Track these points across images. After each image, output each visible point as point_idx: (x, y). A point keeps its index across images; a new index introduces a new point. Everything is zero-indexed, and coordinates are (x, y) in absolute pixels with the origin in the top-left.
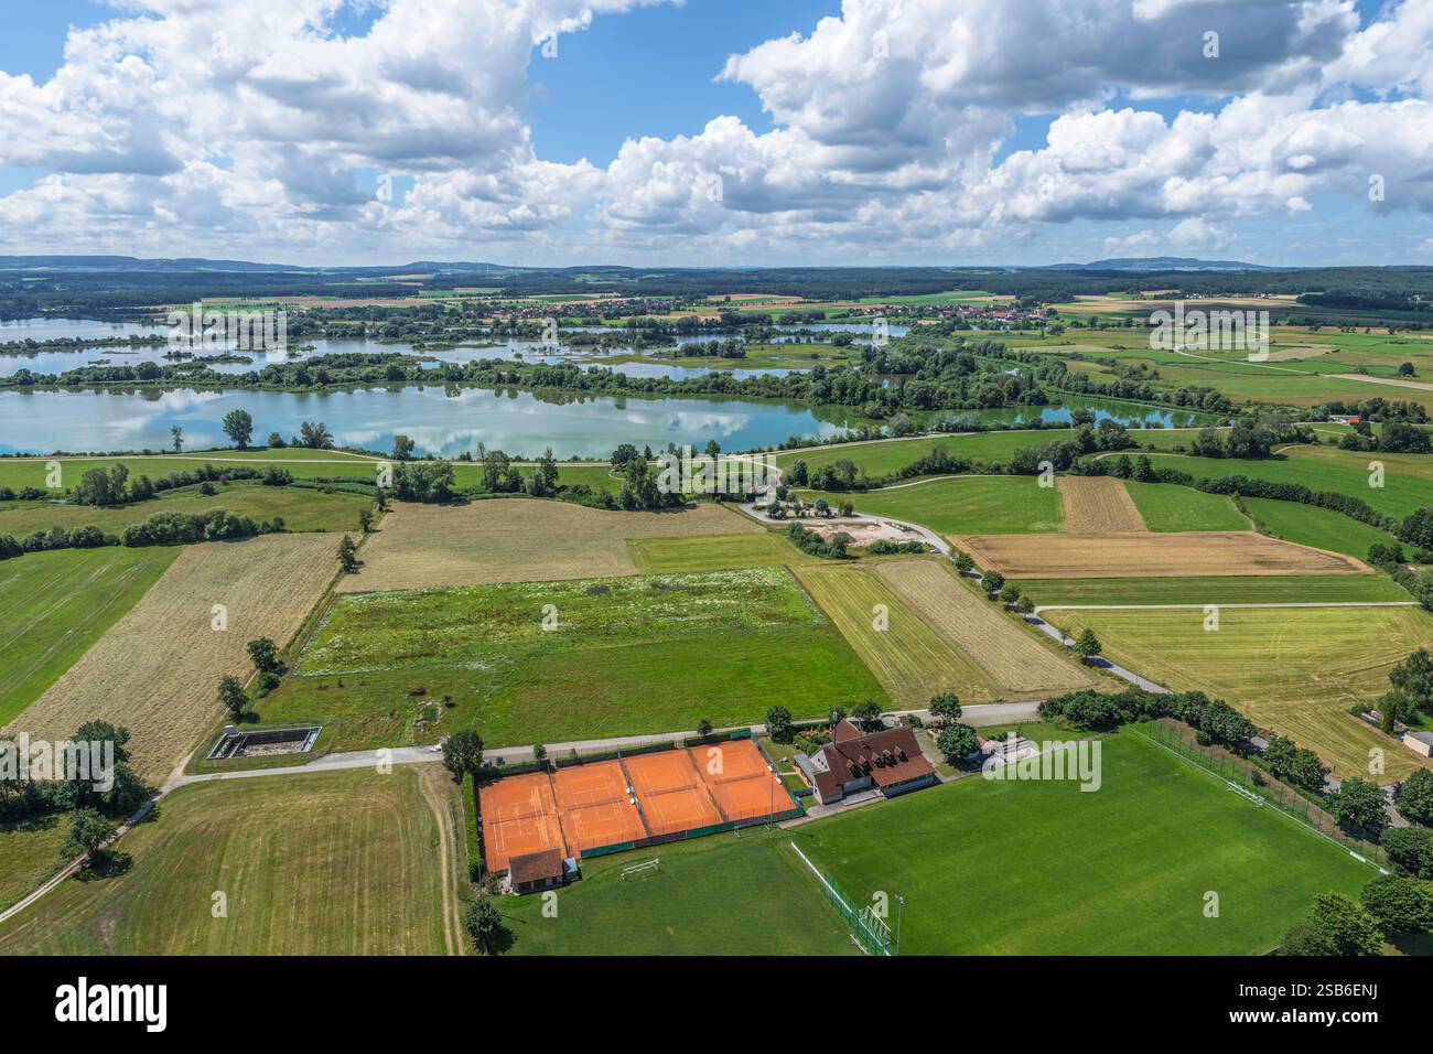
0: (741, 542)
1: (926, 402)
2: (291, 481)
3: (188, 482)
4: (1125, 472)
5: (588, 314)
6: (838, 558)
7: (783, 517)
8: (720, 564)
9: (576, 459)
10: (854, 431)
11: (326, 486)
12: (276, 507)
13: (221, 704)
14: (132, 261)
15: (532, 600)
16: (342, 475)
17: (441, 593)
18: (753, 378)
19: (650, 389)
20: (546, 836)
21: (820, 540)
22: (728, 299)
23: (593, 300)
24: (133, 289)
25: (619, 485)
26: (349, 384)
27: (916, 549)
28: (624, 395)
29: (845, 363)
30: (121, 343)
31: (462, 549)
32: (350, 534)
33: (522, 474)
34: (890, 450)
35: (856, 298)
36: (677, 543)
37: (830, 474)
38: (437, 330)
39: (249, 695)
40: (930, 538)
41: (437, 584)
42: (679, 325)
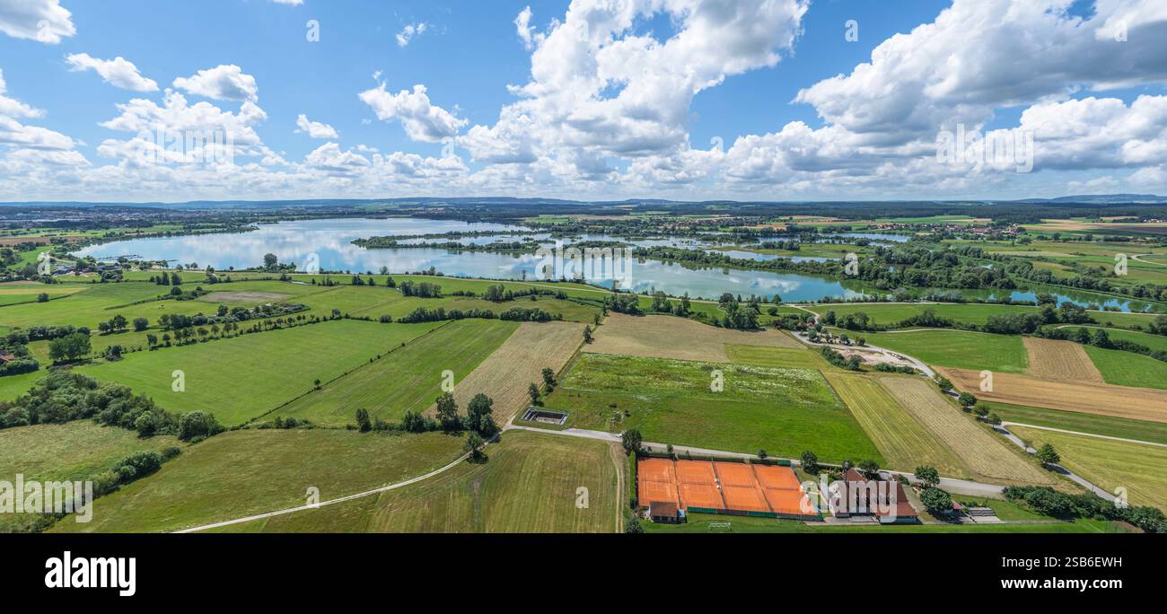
0: (791, 353)
1: (920, 282)
2: (567, 297)
3: (526, 294)
4: (1084, 339)
5: (712, 225)
6: (853, 370)
7: (818, 341)
8: (777, 363)
9: (700, 299)
10: (868, 296)
11: (582, 301)
12: (560, 309)
13: (529, 395)
14: (515, 199)
15: (671, 369)
16: (589, 297)
17: (627, 359)
18: (804, 262)
19: (743, 265)
20: (669, 494)
21: (842, 358)
22: (791, 218)
23: (715, 218)
24: (514, 211)
25: (722, 314)
27: (908, 371)
28: (728, 267)
29: (864, 256)
30: (507, 233)
31: (639, 338)
32: (590, 325)
33: (672, 304)
34: (892, 309)
35: (873, 219)
36: (753, 349)
37: (850, 320)
38: (636, 232)
39: (540, 393)
40: (918, 365)
41: (626, 354)
42: (761, 232)
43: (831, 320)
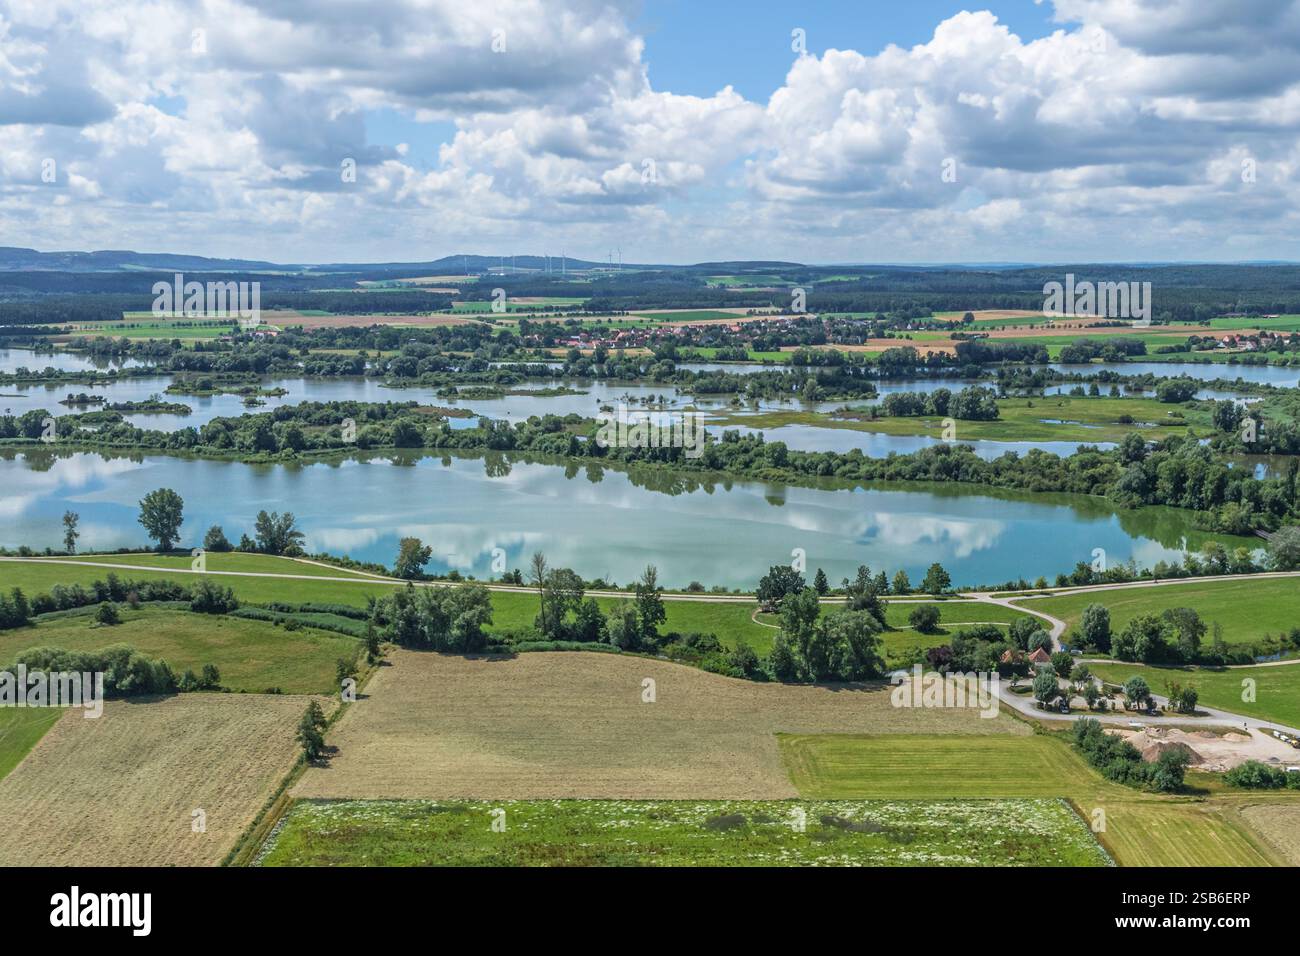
0: (987, 750)
2: (235, 606)
3: (81, 601)
5: (725, 341)
6: (1168, 790)
7: (1064, 708)
8: (946, 788)
9: (696, 588)
10: (1200, 557)
11: (287, 617)
12: (208, 648)
15: (610, 832)
16: (314, 600)
17: (459, 810)
18: (1013, 457)
19: (829, 471)
21: (1133, 755)
22: (969, 319)
23: (734, 319)
25: (769, 636)
26: (336, 450)
28: (783, 480)
29: (1182, 433)
30: (4, 380)
32: (320, 699)
33: (604, 610)
34: (1266, 593)
35: (1204, 318)
36: (869, 745)
37: (1153, 634)
38: (477, 366)
41: (453, 794)
42: (881, 363)
43: (1098, 639)
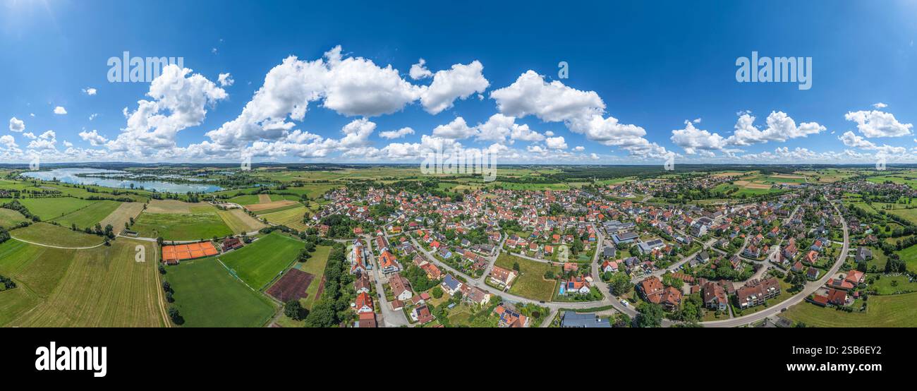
0: (208, 208)
1: (238, 184)
2: (138, 194)
3: (124, 193)
5: (184, 170)
6: (224, 210)
7: (215, 203)
8: (204, 211)
9: (181, 193)
10: (226, 189)
11: (143, 196)
12: (136, 198)
13: (125, 226)
14: (121, 162)
15: (172, 216)
16: (145, 194)
17: (158, 214)
18: (210, 181)
19: (193, 182)
20: (173, 256)
21: (221, 207)
22: (206, 168)
23: (184, 168)
24: (121, 166)
25: (188, 198)
26: (147, 180)
27: (237, 208)
29: (225, 178)
31: (161, 207)
32: (146, 203)
33: (172, 196)
34: (232, 192)
35: (226, 168)
36: (197, 208)
37: (223, 196)
38: (160, 173)
39: (129, 225)
40: (239, 206)
41: (158, 212)
42: (198, 172)
43: (218, 197)
